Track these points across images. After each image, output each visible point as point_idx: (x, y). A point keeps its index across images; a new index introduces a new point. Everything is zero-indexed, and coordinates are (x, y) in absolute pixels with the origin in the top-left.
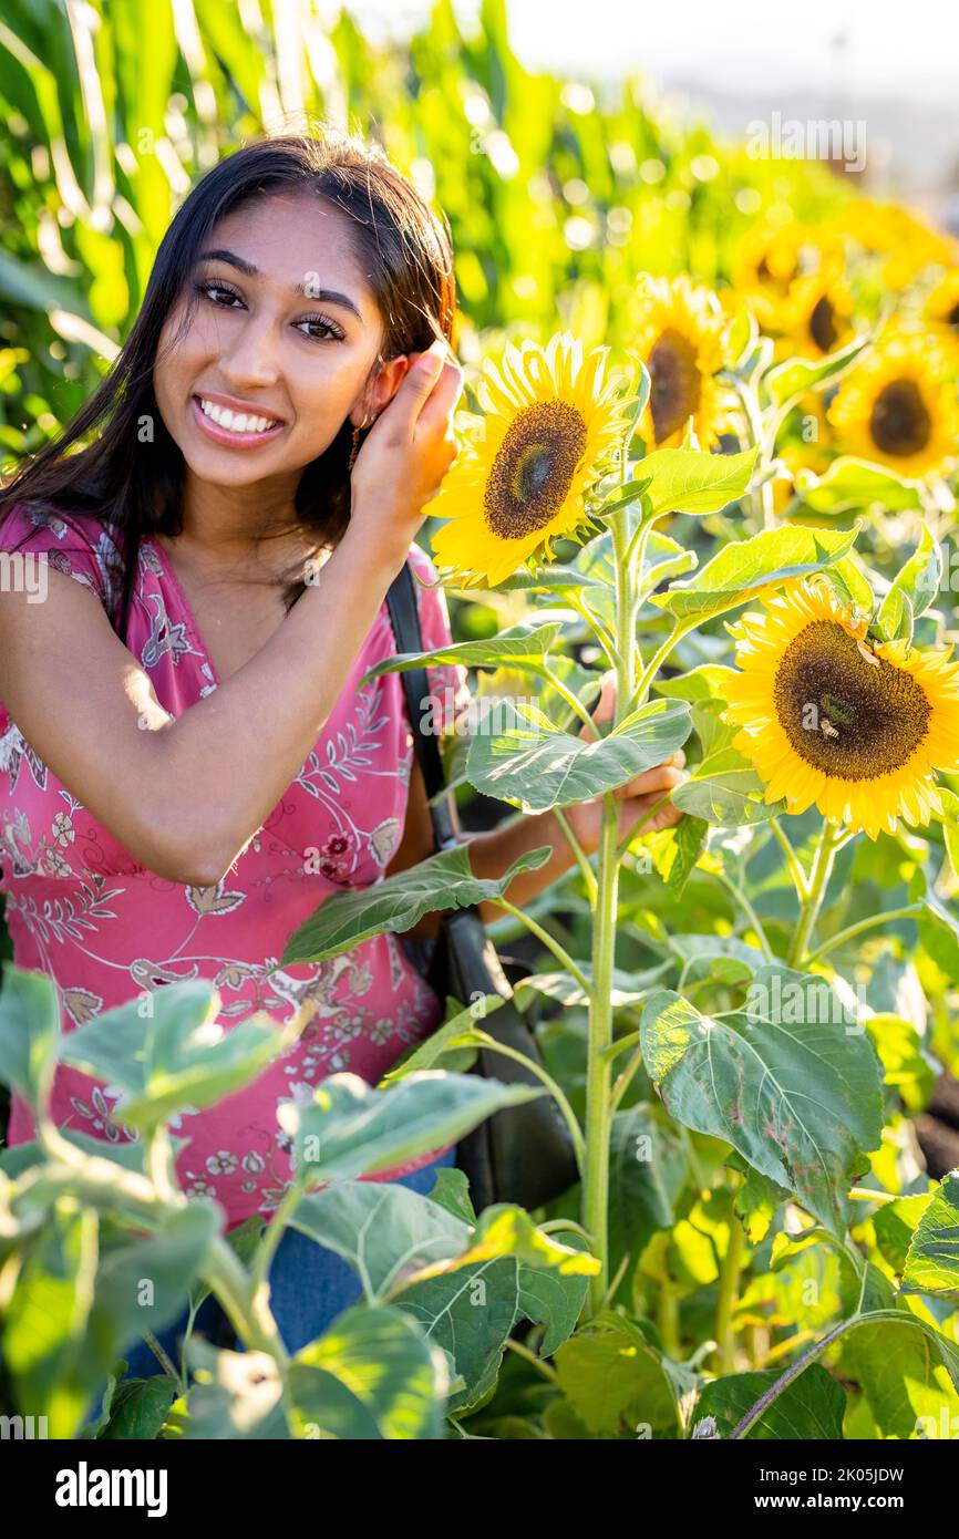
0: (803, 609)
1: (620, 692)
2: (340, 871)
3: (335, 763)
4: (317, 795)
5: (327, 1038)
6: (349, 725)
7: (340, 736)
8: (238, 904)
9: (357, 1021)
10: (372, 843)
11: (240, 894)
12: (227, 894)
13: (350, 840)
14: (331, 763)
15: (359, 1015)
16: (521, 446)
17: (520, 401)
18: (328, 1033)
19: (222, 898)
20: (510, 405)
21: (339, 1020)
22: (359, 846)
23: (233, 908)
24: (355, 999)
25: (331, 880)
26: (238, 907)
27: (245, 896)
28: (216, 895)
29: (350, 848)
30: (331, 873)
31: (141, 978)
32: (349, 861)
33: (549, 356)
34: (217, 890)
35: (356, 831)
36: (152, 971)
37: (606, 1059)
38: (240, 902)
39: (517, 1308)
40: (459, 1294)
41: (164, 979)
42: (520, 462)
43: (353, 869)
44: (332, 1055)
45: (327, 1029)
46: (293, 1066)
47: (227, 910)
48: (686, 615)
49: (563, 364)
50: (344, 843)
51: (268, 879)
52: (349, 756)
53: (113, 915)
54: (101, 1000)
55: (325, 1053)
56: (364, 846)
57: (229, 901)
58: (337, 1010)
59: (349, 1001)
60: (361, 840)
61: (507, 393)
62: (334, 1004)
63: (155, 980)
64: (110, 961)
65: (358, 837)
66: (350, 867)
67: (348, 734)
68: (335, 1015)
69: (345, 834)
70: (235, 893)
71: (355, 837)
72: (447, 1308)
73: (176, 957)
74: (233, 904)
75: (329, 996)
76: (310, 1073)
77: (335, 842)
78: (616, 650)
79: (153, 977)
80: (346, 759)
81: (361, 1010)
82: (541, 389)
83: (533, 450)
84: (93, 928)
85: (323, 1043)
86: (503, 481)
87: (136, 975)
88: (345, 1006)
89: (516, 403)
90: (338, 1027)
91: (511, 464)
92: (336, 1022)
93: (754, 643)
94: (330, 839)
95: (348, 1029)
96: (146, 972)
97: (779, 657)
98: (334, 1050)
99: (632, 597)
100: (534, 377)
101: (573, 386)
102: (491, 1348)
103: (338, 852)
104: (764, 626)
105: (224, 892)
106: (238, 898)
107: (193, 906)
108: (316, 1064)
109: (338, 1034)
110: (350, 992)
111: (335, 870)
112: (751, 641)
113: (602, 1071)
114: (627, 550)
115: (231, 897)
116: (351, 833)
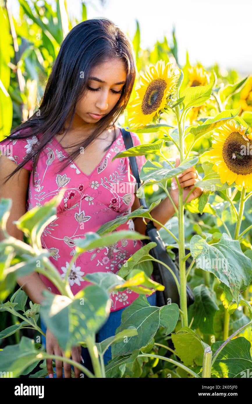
0: (228, 130)
1: (181, 158)
2: (116, 208)
3: (112, 180)
4: (107, 188)
5: (116, 259)
6: (116, 172)
7: (113, 174)
8: (89, 219)
9: (124, 254)
10: (124, 200)
11: (90, 217)
12: (86, 216)
13: (117, 199)
14: (111, 180)
15: (124, 252)
16: (150, 92)
17: (149, 81)
18: (117, 257)
19: (84, 217)
20: (147, 83)
21: (119, 254)
22: (120, 201)
23: (88, 220)
24: (123, 248)
25: (114, 211)
26: (89, 220)
27: (91, 217)
28: (83, 217)
29: (117, 201)
30: (114, 209)
31: (66, 242)
32: (118, 205)
33: (156, 67)
34: (83, 216)
35: (119, 197)
36: (69, 239)
37: (184, 261)
38: (90, 218)
39: (159, 324)
40: (144, 321)
41: (72, 242)
42: (150, 96)
43: (120, 207)
44: (118, 264)
45: (116, 256)
46: (108, 267)
47: (86, 221)
48: (197, 135)
49: (160, 68)
50: (115, 200)
51: (97, 213)
52: (116, 178)
53: (57, 225)
54: (58, 250)
55: (116, 263)
56: (121, 201)
57: (86, 218)
58: (118, 250)
59: (121, 248)
60: (120, 199)
61: (146, 79)
62: (117, 249)
63: (70, 242)
64: (58, 238)
65: (119, 198)
66: (119, 207)
67: (116, 174)
68: (118, 252)
69: (116, 197)
70: (88, 216)
71: (118, 198)
72: (140, 325)
73: (74, 235)
74: (88, 219)
75: (116, 246)
76: (113, 269)
77: (113, 200)
78: (179, 147)
79: (69, 241)
80: (115, 179)
81: (125, 251)
82: (154, 76)
83: (153, 92)
84: (53, 230)
85: (116, 260)
86: (146, 101)
87: (65, 241)
88: (120, 249)
89: (148, 82)
90: (119, 256)
91: (148, 97)
92: (118, 254)
93: (216, 141)
94: (112, 199)
95: (122, 256)
96: (68, 240)
97: (223, 144)
98: (119, 262)
99: (182, 132)
100: (152, 73)
101: (163, 73)
102: (152, 334)
103: (114, 203)
104: (219, 136)
105: (85, 216)
106: (89, 218)
107: (77, 220)
108: (114, 266)
109: (119, 258)
110: (121, 245)
111: (115, 208)
112: (216, 140)
113: (183, 264)
114: (180, 119)
115: (87, 217)
116: (117, 197)
